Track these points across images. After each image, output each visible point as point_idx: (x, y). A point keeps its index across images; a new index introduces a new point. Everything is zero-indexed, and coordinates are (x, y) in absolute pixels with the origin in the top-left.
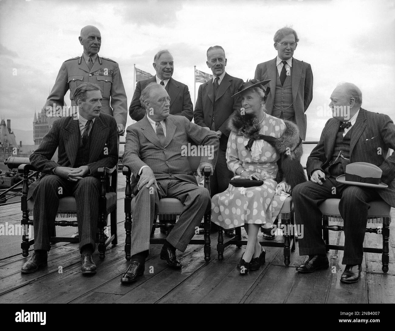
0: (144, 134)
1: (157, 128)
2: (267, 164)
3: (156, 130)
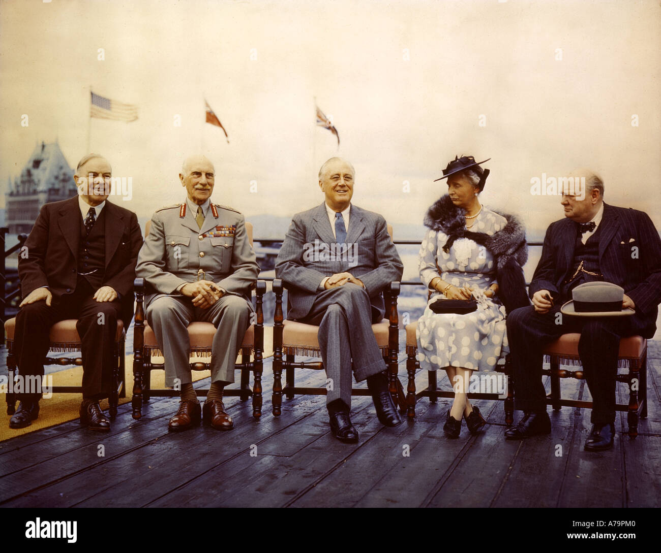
0: (316, 228)
1: (336, 221)
2: (478, 275)
3: (336, 224)
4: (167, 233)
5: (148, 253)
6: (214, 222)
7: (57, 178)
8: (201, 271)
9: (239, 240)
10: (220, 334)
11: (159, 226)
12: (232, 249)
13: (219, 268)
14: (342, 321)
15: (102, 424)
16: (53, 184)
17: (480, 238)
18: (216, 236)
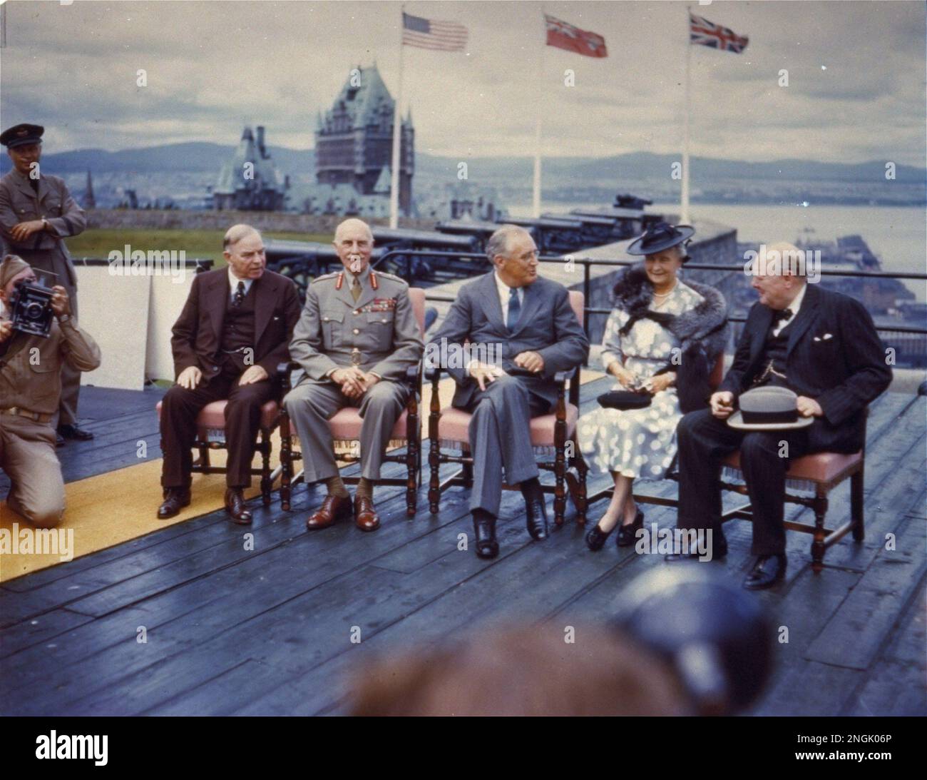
4: (322, 308)
5: (303, 329)
6: (372, 295)
7: (375, 111)
8: (356, 350)
9: (401, 314)
10: (366, 425)
11: (314, 300)
12: (391, 324)
13: (376, 346)
14: (492, 420)
15: (243, 517)
16: (372, 119)
17: (665, 321)
18: (374, 311)
